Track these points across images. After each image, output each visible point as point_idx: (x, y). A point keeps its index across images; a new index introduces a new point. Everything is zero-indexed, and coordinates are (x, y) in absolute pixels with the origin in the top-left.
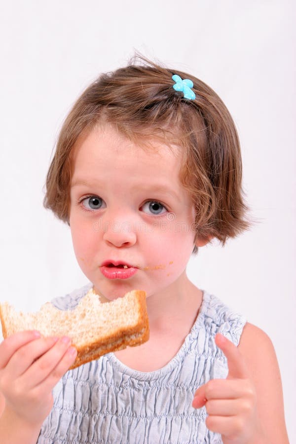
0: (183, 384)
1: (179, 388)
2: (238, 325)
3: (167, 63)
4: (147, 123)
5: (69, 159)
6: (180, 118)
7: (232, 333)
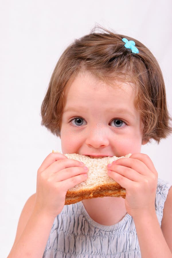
0: (133, 230)
1: (131, 233)
2: (166, 189)
3: (118, 31)
4: (113, 70)
5: (63, 95)
6: (132, 65)
7: (162, 194)
